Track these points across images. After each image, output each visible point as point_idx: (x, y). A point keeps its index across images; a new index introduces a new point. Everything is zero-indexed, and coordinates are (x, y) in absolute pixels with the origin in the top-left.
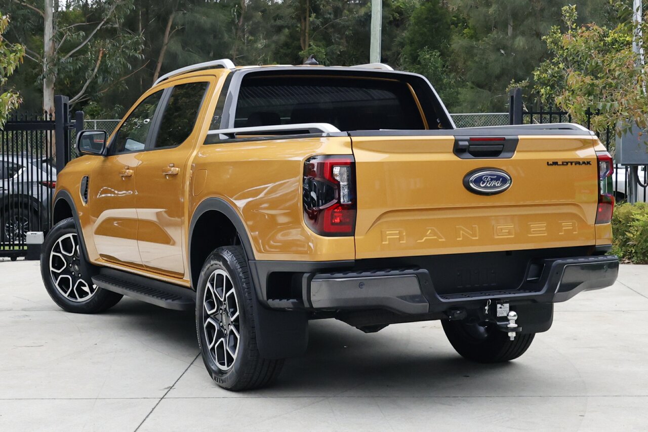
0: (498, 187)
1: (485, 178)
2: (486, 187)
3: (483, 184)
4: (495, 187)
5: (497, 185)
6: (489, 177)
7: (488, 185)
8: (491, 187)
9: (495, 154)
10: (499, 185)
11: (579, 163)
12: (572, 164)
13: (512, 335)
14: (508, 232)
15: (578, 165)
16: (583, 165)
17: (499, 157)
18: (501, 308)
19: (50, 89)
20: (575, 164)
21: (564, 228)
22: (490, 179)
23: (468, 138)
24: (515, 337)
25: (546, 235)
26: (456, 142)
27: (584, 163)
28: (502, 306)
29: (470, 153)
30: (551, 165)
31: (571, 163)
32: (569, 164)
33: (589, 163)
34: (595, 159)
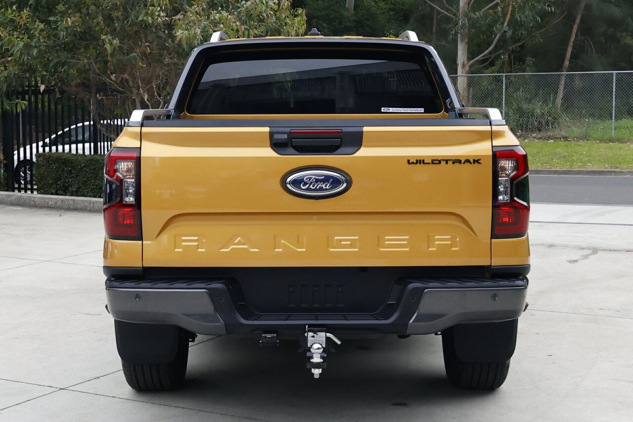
0: (326, 190)
1: (307, 179)
2: (308, 189)
3: (303, 186)
4: (321, 189)
5: (324, 188)
6: (314, 177)
7: (311, 186)
8: (315, 190)
9: (331, 149)
10: (327, 187)
11: (460, 162)
12: (447, 163)
13: (317, 372)
14: (350, 244)
15: (457, 165)
16: (467, 164)
17: (334, 153)
18: (313, 337)
19: (464, 43)
20: (453, 163)
21: (436, 243)
22: (314, 180)
23: (288, 130)
24: (320, 374)
25: (407, 249)
26: (271, 134)
27: (468, 161)
28: (315, 335)
29: (294, 149)
30: (413, 163)
31: (447, 161)
32: (443, 163)
33: (477, 161)
34: (490, 156)
